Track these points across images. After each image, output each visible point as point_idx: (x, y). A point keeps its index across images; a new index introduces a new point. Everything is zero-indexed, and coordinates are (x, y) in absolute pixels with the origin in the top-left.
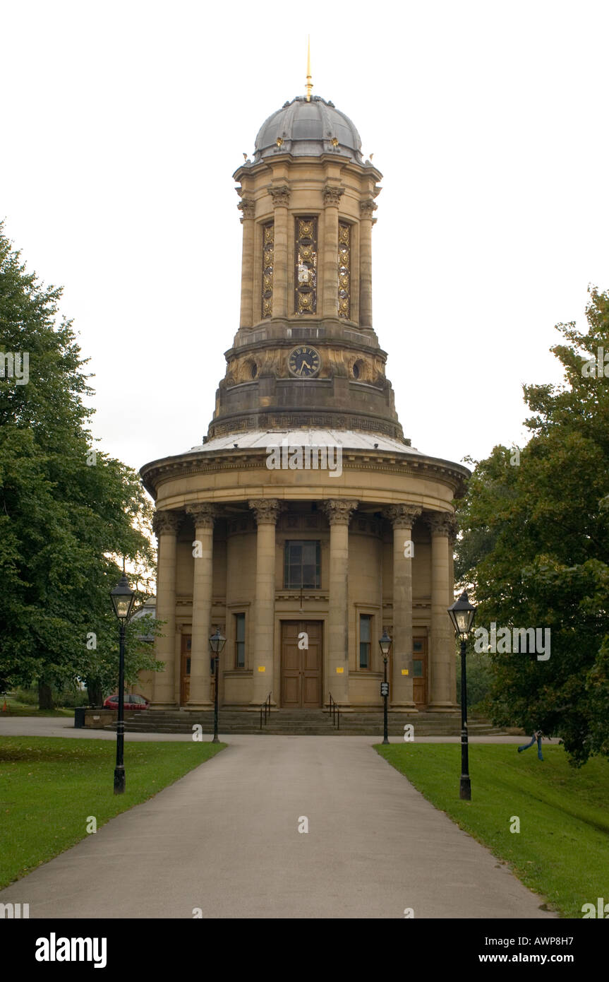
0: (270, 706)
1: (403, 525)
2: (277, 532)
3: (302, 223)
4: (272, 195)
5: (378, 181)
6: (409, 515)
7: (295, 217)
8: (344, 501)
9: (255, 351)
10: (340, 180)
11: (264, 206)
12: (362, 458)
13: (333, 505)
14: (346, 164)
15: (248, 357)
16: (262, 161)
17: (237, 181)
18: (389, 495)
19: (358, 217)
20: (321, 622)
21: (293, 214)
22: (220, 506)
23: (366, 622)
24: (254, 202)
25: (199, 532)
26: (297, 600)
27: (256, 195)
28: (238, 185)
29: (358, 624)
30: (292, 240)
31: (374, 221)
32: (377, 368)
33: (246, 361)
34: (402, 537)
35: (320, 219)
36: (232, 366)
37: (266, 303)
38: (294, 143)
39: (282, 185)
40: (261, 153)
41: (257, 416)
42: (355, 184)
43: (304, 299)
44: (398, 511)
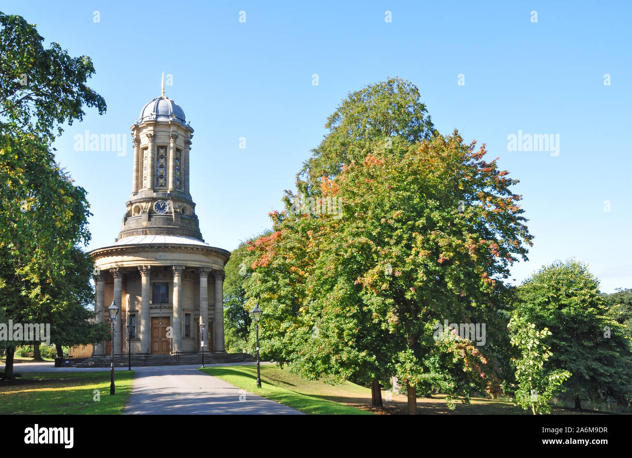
0: (148, 354)
1: (204, 276)
2: (150, 279)
3: (160, 149)
4: (148, 137)
5: (192, 133)
6: (207, 272)
7: (158, 147)
8: (180, 266)
9: (139, 202)
10: (177, 132)
11: (145, 141)
12: (187, 248)
13: (174, 268)
14: (180, 125)
15: (137, 204)
16: (143, 122)
17: (132, 130)
18: (198, 263)
19: (184, 147)
20: (169, 317)
21: (157, 145)
22: (125, 268)
23: (187, 317)
24: (140, 139)
25: (115, 280)
26: (158, 308)
27: (141, 136)
28: (132, 132)
29: (184, 318)
30: (156, 156)
31: (190, 149)
32: (191, 210)
33: (136, 207)
34: (204, 281)
35: (168, 147)
36: (129, 208)
37: (144, 182)
38: (157, 116)
39: (152, 133)
40: (143, 119)
41: (141, 230)
42: (183, 133)
43: (161, 181)
44: (202, 270)
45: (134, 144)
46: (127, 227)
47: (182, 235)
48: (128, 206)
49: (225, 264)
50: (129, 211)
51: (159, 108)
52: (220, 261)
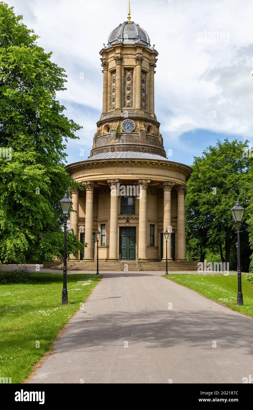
0: (116, 259)
1: (167, 190)
3: (127, 71)
4: (115, 60)
5: (157, 56)
6: (170, 185)
7: (124, 69)
8: (145, 180)
9: (109, 122)
10: (142, 54)
11: (112, 64)
12: (152, 163)
13: (140, 181)
14: (145, 48)
15: (106, 124)
16: (111, 46)
17: (101, 55)
19: (149, 69)
20: (135, 227)
21: (123, 68)
22: (95, 182)
24: (108, 63)
25: (87, 192)
26: (125, 219)
27: (109, 60)
28: (101, 57)
29: (149, 228)
30: (123, 78)
31: (155, 72)
32: (156, 129)
33: (106, 126)
34: (167, 195)
35: (134, 70)
36: (100, 127)
37: (113, 103)
38: (123, 39)
39: (119, 56)
40: (110, 43)
41: (110, 147)
42: (148, 57)
43: (128, 102)
44: (166, 184)
45: (102, 68)
46: (97, 145)
48: (98, 125)
49: (187, 180)
50: (100, 131)
52: (183, 177)
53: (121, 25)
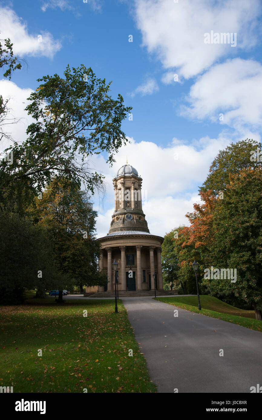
0: (125, 291)
1: (151, 251)
2: (125, 253)
4: (121, 183)
5: (142, 181)
6: (153, 248)
8: (139, 246)
10: (134, 181)
11: (120, 186)
12: (143, 236)
13: (137, 247)
14: (136, 177)
15: (117, 216)
16: (118, 177)
18: (148, 244)
19: (138, 188)
20: (135, 272)
21: (125, 187)
22: (113, 248)
25: (108, 253)
27: (117, 184)
28: (113, 182)
29: (143, 272)
31: (141, 189)
32: (143, 218)
33: (117, 217)
34: (152, 253)
35: (131, 188)
36: (114, 218)
37: (120, 205)
38: (125, 173)
39: (123, 181)
40: (118, 175)
41: (120, 229)
42: (137, 181)
43: (128, 204)
44: (151, 247)
45: (114, 188)
46: (113, 228)
47: (140, 230)
48: (113, 217)
49: (161, 244)
50: (113, 220)
51: (126, 170)
52: (159, 243)
53: (123, 166)
